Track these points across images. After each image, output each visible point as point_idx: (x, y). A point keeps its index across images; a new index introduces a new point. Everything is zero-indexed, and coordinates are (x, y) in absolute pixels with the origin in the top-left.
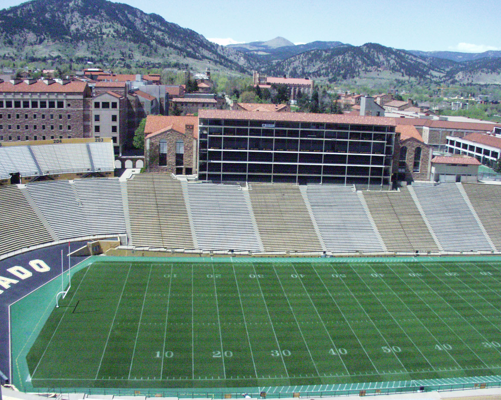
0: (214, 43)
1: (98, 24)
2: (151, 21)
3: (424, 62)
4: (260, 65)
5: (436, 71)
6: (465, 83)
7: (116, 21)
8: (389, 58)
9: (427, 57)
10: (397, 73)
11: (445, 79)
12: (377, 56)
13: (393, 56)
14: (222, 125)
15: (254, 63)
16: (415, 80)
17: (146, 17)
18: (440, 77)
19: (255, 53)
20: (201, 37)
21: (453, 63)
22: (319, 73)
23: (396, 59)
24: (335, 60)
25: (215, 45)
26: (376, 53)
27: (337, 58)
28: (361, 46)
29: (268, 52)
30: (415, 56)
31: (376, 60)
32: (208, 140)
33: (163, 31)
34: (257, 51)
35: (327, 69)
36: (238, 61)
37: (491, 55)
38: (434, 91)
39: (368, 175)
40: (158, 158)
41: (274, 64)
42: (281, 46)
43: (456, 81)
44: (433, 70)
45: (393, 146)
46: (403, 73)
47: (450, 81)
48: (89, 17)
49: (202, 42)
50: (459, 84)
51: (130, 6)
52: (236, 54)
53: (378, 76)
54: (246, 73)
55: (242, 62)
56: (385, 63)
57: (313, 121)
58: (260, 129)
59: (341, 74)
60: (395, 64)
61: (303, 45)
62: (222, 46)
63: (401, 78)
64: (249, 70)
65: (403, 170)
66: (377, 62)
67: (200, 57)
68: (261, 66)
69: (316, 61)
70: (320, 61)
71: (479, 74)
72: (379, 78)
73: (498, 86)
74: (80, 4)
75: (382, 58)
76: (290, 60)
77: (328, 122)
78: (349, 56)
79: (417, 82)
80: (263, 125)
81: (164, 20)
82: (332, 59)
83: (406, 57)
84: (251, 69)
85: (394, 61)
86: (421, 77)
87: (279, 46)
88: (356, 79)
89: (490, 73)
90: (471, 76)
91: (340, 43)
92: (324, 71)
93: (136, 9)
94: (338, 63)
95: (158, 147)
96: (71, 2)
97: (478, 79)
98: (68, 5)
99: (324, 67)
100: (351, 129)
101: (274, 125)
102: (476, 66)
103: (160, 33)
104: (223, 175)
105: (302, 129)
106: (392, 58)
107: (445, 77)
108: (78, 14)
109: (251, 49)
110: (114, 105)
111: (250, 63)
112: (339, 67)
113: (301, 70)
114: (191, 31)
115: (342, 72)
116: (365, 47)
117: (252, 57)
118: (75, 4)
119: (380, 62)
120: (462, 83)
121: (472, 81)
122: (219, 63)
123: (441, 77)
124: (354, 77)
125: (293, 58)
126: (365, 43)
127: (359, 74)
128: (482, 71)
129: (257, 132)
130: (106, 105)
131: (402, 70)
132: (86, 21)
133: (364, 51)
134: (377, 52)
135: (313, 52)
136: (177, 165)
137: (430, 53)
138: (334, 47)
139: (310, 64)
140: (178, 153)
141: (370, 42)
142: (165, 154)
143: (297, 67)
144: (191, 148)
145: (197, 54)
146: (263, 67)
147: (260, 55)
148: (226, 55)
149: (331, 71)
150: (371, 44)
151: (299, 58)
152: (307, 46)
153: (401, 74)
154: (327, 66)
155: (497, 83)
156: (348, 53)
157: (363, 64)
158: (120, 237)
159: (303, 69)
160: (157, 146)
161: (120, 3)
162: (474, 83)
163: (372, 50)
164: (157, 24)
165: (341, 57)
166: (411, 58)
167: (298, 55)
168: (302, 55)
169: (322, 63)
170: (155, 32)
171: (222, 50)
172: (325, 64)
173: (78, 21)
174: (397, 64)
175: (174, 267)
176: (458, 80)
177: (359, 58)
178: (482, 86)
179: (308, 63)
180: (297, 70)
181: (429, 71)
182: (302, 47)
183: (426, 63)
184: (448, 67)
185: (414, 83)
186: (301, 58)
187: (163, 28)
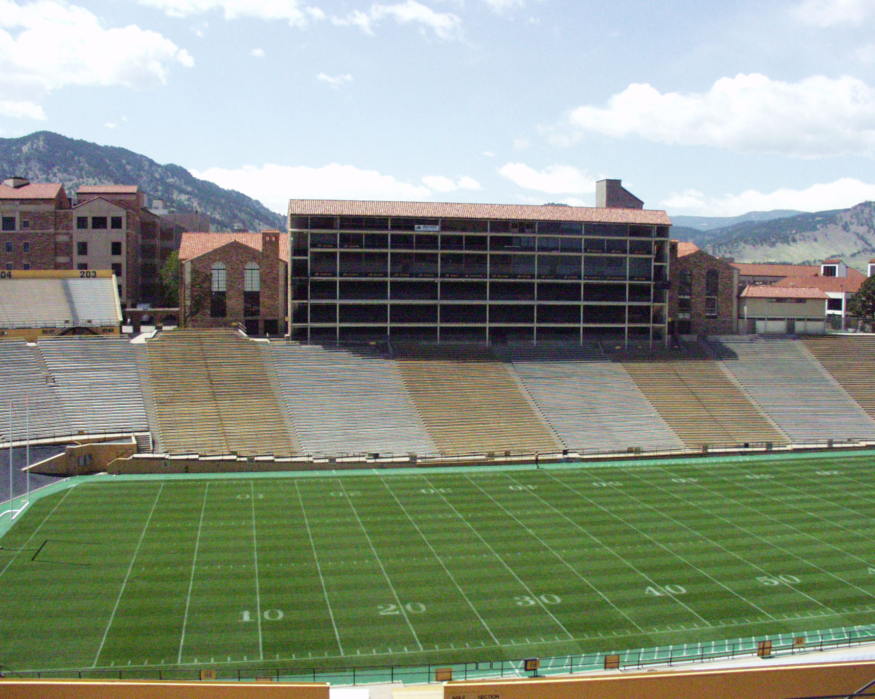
0: (280, 215)
1: (74, 182)
2: (168, 177)
7: (105, 176)
14: (336, 229)
17: (159, 169)
20: (255, 204)
21: (695, 232)
32: (308, 258)
33: (188, 193)
37: (756, 219)
39: (624, 322)
40: (209, 301)
45: (667, 264)
48: (58, 170)
49: (258, 212)
51: (130, 151)
57: (513, 217)
58: (411, 236)
65: (687, 316)
71: (740, 247)
74: (41, 149)
77: (542, 218)
80: (416, 226)
81: (191, 176)
89: (759, 245)
90: (728, 251)
93: (141, 156)
95: (208, 278)
96: (25, 144)
97: (741, 255)
98: (20, 151)
100: (588, 232)
101: (437, 228)
102: (734, 236)
103: (183, 197)
104: (341, 329)
105: (494, 234)
108: (39, 166)
110: (117, 223)
114: (238, 193)
118: (33, 148)
128: (746, 243)
129: (406, 241)
130: (99, 223)
132: (51, 175)
136: (246, 315)
140: (247, 290)
142: (223, 294)
144: (275, 279)
155: (773, 261)
158: (136, 437)
160: (207, 276)
161: (112, 147)
164: (178, 182)
170: (175, 196)
173: (37, 178)
175: (255, 485)
187: (189, 189)
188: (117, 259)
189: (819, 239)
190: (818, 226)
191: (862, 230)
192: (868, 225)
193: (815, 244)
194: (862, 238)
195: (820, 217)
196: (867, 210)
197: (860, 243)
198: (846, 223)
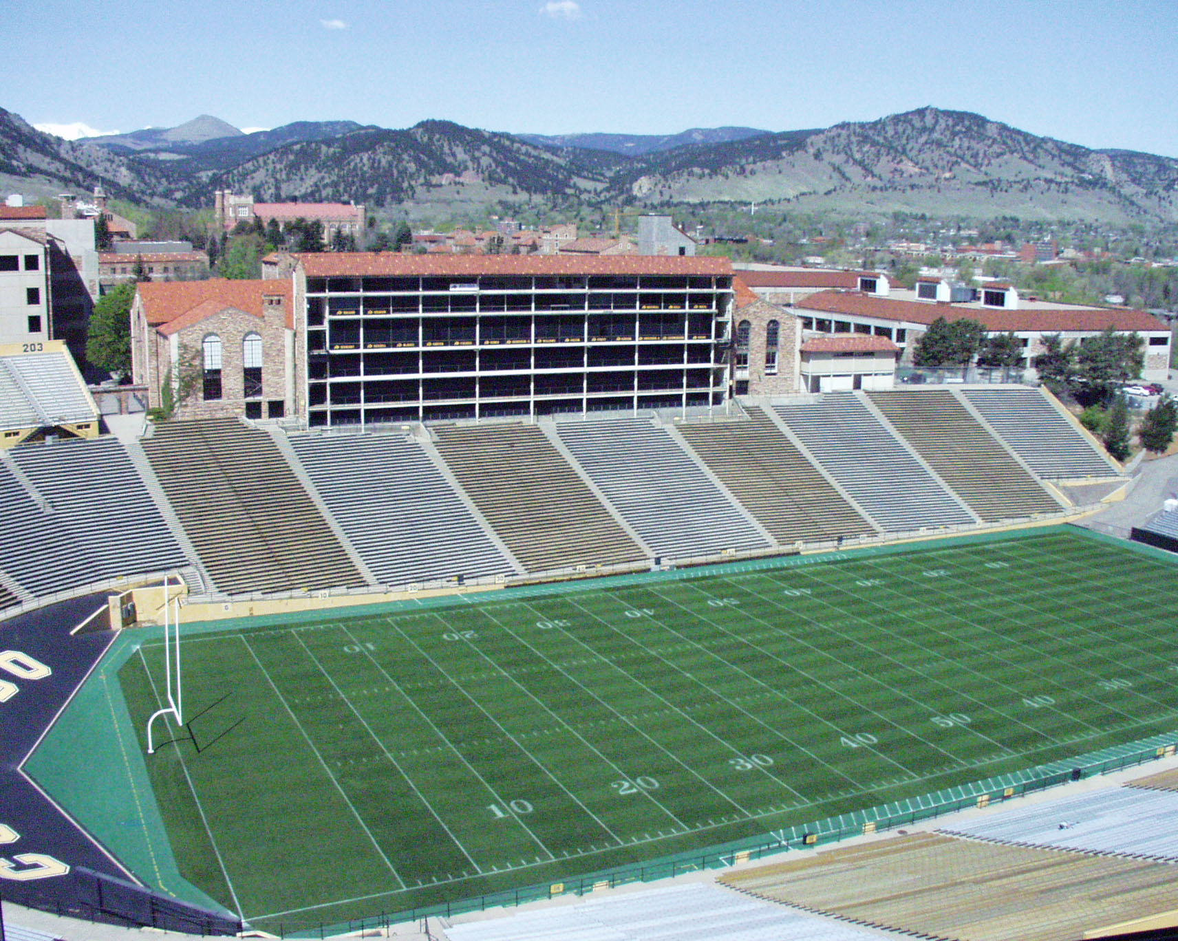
3: (555, 159)
4: (170, 183)
5: (585, 177)
6: (655, 203)
8: (477, 154)
9: (560, 149)
10: (500, 186)
11: (608, 196)
12: (451, 149)
13: (486, 149)
14: (358, 290)
15: (154, 181)
16: (543, 201)
18: (595, 190)
19: (152, 156)
20: (15, 120)
21: (620, 157)
22: (317, 195)
23: (495, 155)
24: (352, 164)
25: (53, 140)
26: (446, 144)
27: (358, 160)
28: (410, 129)
29: (184, 154)
30: (535, 148)
31: (450, 160)
32: (326, 328)
34: (157, 151)
35: (335, 185)
36: (114, 175)
38: (592, 222)
40: (201, 381)
41: (204, 179)
42: (211, 138)
43: (635, 198)
44: (579, 175)
45: (729, 320)
46: (514, 187)
47: (621, 198)
50: (642, 204)
52: (109, 160)
53: (457, 196)
54: (142, 204)
55: (125, 177)
56: (470, 164)
57: (562, 272)
58: (446, 296)
59: (370, 196)
60: (494, 165)
61: (265, 133)
62: (71, 142)
63: (511, 198)
64: (147, 199)
65: (745, 374)
66: (450, 164)
67: (24, 170)
68: (173, 186)
69: (307, 169)
70: (317, 168)
71: (683, 180)
72: (462, 201)
73: (728, 206)
75: (461, 155)
76: (243, 169)
77: (594, 271)
78: (385, 153)
79: (550, 205)
80: (451, 286)
82: (346, 162)
83: (515, 149)
84: (152, 195)
85: (491, 161)
86: (556, 191)
87: (207, 138)
88: (408, 205)
89: (707, 178)
90: (667, 185)
91: (355, 124)
92: (329, 191)
94: (361, 169)
95: (200, 354)
97: (682, 191)
99: (327, 181)
100: (641, 287)
101: (476, 286)
102: (673, 164)
104: (366, 410)
105: (539, 292)
106: (484, 154)
107: (608, 190)
109: (139, 148)
110: (32, 263)
111: (143, 180)
112: (363, 179)
113: (272, 191)
115: (371, 191)
116: (421, 130)
117: (147, 166)
119: (456, 164)
120: (648, 202)
121: (671, 197)
122: (73, 184)
123: (599, 190)
124: (400, 201)
125: (251, 163)
126: (420, 121)
127: (414, 193)
128: (691, 174)
130: (8, 263)
131: (511, 180)
133: (420, 140)
134: (449, 140)
135: (297, 147)
136: (246, 395)
137: (563, 138)
138: (344, 134)
139: (294, 177)
140: (248, 365)
141: (431, 118)
142: (218, 372)
143: (262, 184)
144: (281, 351)
145: (15, 163)
146: (178, 190)
147: (165, 162)
148: (83, 164)
149: (345, 191)
150: (434, 122)
151: (265, 163)
152: (274, 134)
153: (511, 189)
154: (335, 178)
155: (726, 199)
156: (382, 146)
157: (418, 171)
159: (278, 188)
160: (198, 351)
162: (675, 200)
163: (437, 136)
165: (365, 157)
166: (527, 151)
167: (263, 155)
168: (272, 157)
169: (323, 174)
171: (71, 153)
172: (330, 173)
174: (497, 167)
175: (349, 629)
176: (639, 195)
177: (410, 156)
178: (695, 206)
179: (288, 175)
180: (263, 192)
181: (570, 178)
182: (262, 138)
183: (562, 162)
184: (610, 169)
185: (543, 207)
186: (270, 162)
188: (35, 310)
189: (784, 171)
190: (784, 154)
191: (838, 159)
192: (846, 154)
193: (779, 177)
194: (837, 169)
195: (784, 139)
196: (844, 133)
197: (836, 175)
198: (819, 150)
